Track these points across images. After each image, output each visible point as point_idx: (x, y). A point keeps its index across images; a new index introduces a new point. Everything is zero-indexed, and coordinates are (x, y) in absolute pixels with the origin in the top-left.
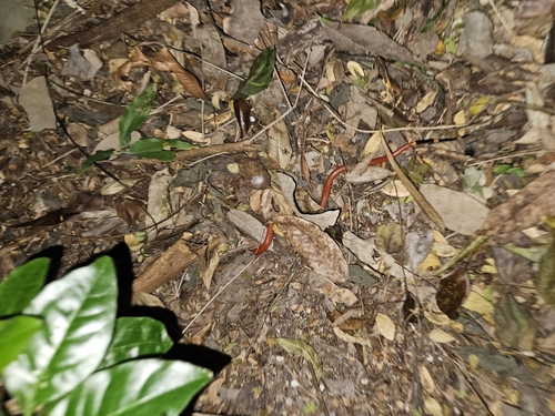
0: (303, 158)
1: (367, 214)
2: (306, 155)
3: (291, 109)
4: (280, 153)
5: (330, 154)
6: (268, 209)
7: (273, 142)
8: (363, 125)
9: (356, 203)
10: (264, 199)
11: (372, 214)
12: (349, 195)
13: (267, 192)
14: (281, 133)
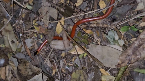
0: (25, 43)
1: (67, 67)
2: (26, 41)
3: (11, 18)
4: (10, 43)
5: (38, 38)
6: (10, 77)
7: (5, 38)
8: (51, 19)
9: (59, 62)
10: (7, 72)
11: (69, 66)
12: (54, 58)
13: (8, 67)
14: (9, 31)
